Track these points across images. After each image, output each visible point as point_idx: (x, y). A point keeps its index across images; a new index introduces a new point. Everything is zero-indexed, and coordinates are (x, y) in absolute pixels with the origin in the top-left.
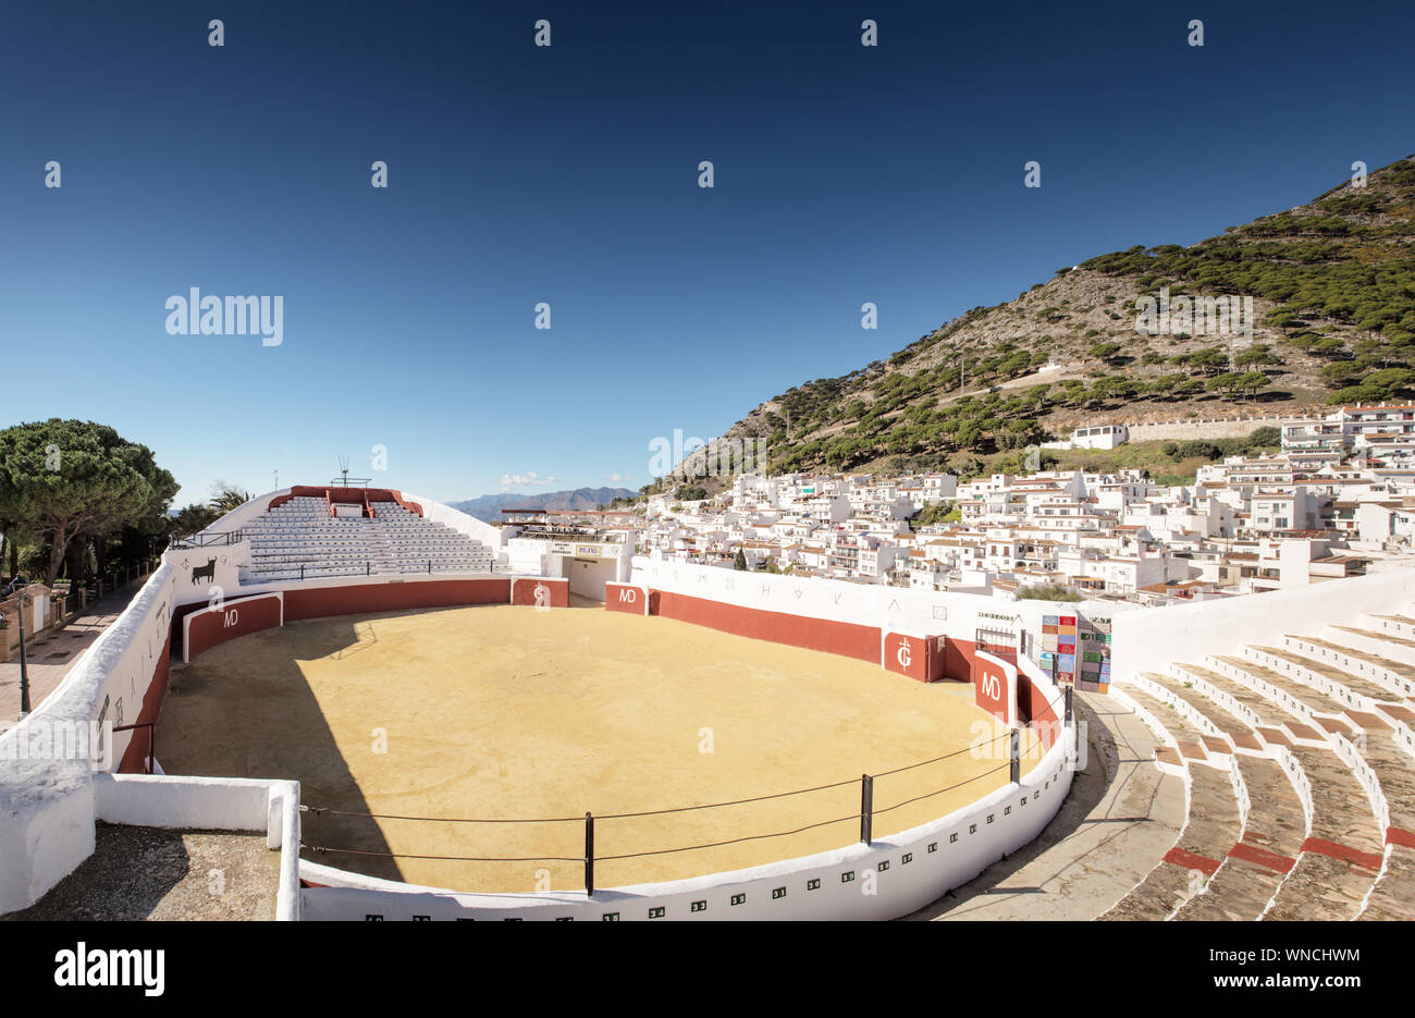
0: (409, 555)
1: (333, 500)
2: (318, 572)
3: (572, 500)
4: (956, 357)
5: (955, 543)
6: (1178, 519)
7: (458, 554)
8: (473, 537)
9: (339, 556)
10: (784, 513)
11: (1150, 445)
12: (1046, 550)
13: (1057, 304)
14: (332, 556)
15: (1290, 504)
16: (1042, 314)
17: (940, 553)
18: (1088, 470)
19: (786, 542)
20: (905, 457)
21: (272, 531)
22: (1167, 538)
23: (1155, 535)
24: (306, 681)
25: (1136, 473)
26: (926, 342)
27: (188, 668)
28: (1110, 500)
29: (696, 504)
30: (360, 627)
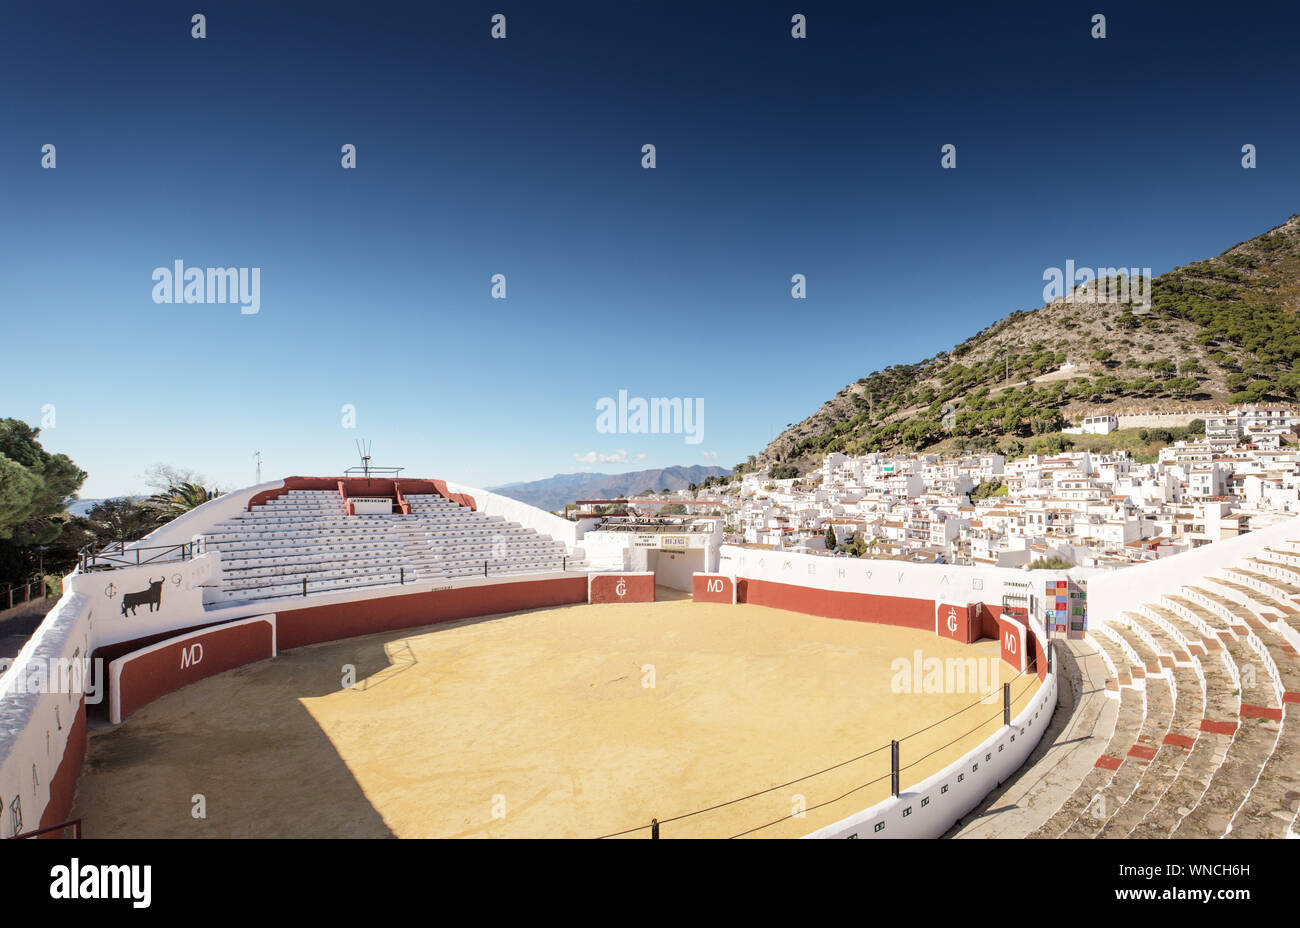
0: (459, 556)
1: (349, 493)
2: (331, 584)
3: (661, 480)
4: (1003, 352)
5: (1003, 514)
6: (1148, 490)
7: (523, 551)
8: (540, 532)
9: (360, 563)
10: (868, 490)
11: (1131, 431)
12: (1067, 517)
13: (1071, 315)
14: (350, 563)
15: (1210, 476)
16: (1062, 322)
17: (992, 523)
18: (1093, 452)
19: (870, 517)
20: (966, 438)
21: (254, 535)
22: (1141, 505)
23: (1135, 502)
24: (316, 724)
25: (1122, 453)
26: (981, 338)
27: (120, 731)
28: (1107, 475)
29: (790, 482)
30: (393, 647)
